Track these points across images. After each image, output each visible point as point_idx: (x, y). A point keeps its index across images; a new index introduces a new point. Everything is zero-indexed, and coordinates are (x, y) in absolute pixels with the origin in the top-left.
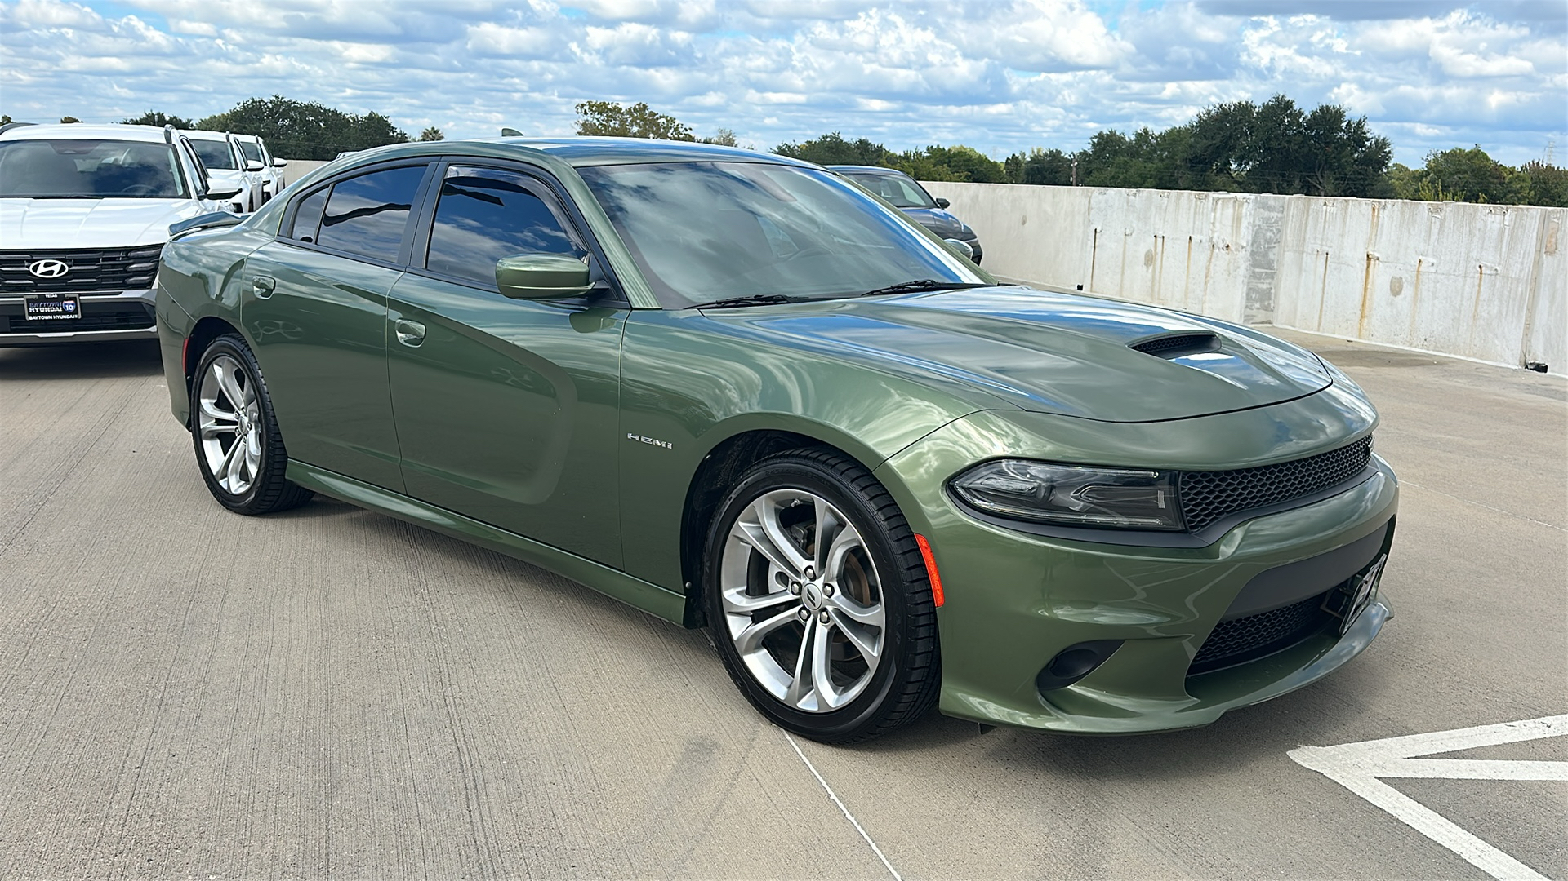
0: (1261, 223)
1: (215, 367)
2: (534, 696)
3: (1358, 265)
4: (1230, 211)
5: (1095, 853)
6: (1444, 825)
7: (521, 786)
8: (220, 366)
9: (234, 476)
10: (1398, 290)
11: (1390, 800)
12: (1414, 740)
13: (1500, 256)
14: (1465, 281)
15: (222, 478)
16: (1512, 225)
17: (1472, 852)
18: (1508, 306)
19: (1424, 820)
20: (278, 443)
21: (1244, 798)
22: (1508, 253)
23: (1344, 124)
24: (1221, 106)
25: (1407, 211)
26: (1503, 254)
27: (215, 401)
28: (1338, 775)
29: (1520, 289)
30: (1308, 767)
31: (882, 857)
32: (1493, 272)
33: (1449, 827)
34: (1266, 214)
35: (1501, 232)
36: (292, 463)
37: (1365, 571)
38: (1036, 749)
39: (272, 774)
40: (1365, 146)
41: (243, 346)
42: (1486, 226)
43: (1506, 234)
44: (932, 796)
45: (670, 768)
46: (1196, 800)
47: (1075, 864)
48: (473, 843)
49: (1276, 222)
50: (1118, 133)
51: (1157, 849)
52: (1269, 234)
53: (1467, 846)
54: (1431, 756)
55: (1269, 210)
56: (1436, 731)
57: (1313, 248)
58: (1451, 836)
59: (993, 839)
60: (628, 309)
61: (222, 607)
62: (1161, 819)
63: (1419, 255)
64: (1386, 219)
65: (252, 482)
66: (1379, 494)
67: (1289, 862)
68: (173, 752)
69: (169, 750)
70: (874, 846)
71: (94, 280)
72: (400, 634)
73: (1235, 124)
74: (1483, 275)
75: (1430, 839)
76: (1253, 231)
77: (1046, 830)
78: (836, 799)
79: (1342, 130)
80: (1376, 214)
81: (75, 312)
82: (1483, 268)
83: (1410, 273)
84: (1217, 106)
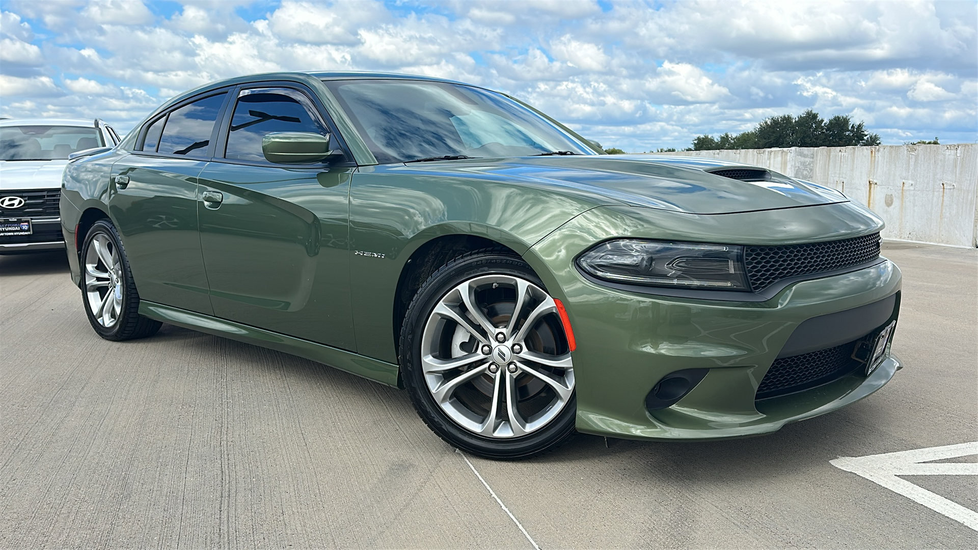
0: (799, 165)
1: (95, 241)
2: (286, 439)
3: (863, 188)
4: (779, 159)
5: (686, 527)
6: (949, 504)
7: (262, 494)
8: (98, 241)
9: (107, 315)
10: (890, 202)
11: (907, 489)
12: (922, 452)
13: (956, 176)
14: (934, 194)
15: (99, 318)
16: (962, 156)
17: (972, 521)
18: (962, 209)
19: (934, 501)
20: (133, 290)
21: (799, 490)
22: (961, 174)
23: (850, 128)
24: (773, 118)
25: (894, 152)
26: (958, 175)
27: (96, 265)
28: (868, 475)
29: (970, 197)
30: (845, 470)
31: (526, 533)
32: (952, 187)
33: (953, 506)
34: (803, 159)
35: (955, 160)
36: (142, 302)
37: (882, 328)
38: (646, 462)
39: (82, 489)
40: (864, 140)
41: (111, 226)
42: (945, 158)
43: (959, 162)
44: (567, 493)
45: (376, 480)
46: (763, 492)
47: (671, 535)
48: (218, 531)
49: (809, 164)
50: (709, 137)
51: (734, 523)
52: (805, 172)
53: (968, 518)
54: (935, 462)
55: (804, 157)
56: (937, 446)
57: (834, 180)
58: (955, 512)
59: (610, 520)
60: (355, 167)
61: (80, 392)
62: (736, 504)
63: (902, 179)
64: (880, 157)
65: (117, 319)
66: (889, 279)
67: (834, 530)
68: (14, 478)
69: (12, 476)
70: (520, 527)
71: (41, 209)
72: (199, 405)
73: (782, 129)
74: (945, 190)
75: (939, 513)
76: (794, 170)
77: (650, 513)
78: (496, 497)
79: (849, 130)
80: (873, 155)
81: (28, 230)
82: (945, 185)
83: (897, 191)
84: (770, 118)
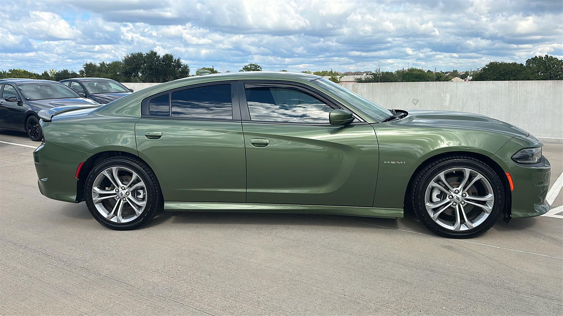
1: (106, 172)
15: (112, 218)
23: (174, 60)
24: (132, 54)
36: (167, 203)
40: (181, 67)
60: (367, 124)
65: (139, 215)
73: (138, 60)
84: (131, 54)
